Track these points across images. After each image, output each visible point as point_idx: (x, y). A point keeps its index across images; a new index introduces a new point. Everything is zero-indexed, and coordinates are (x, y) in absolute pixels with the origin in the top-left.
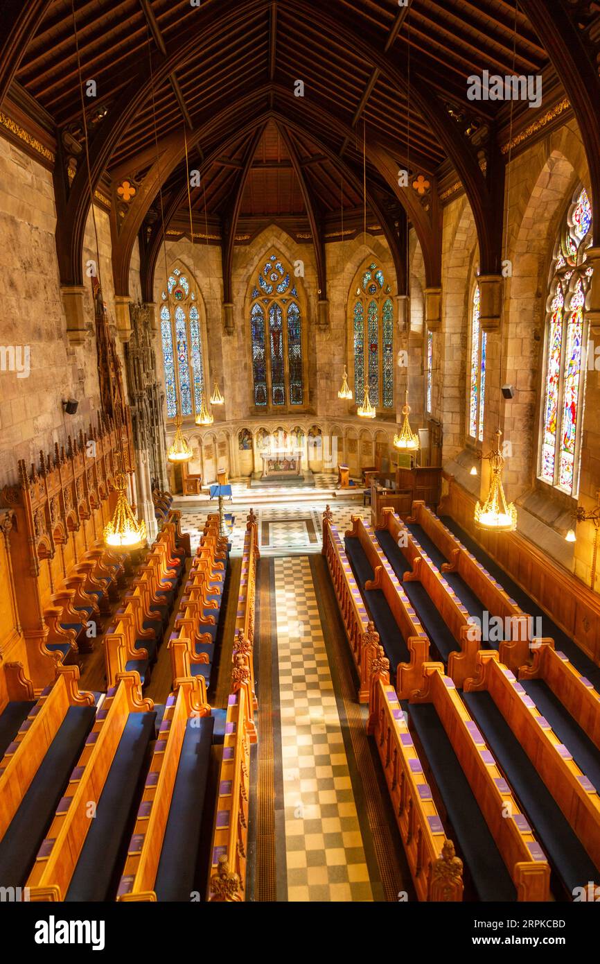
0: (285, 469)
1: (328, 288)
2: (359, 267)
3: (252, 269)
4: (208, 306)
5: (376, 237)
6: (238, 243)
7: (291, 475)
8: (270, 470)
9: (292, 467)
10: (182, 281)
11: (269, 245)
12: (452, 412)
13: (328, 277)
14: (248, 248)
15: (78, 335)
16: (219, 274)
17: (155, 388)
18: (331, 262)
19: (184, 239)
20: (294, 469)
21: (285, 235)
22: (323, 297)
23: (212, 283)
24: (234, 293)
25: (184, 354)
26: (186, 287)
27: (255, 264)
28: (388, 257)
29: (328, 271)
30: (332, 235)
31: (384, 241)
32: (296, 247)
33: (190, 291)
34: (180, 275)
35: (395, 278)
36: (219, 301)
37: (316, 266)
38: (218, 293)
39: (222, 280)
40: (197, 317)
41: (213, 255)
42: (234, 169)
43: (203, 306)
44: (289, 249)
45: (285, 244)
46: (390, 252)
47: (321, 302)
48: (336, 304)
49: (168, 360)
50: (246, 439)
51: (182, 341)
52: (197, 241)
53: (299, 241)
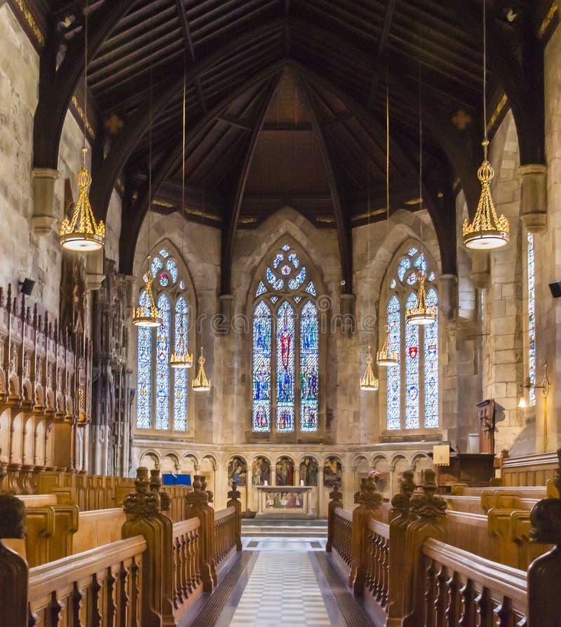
0: (289, 506)
1: (354, 281)
2: (394, 254)
3: (258, 259)
4: (199, 300)
5: (415, 213)
6: (242, 226)
7: (296, 514)
8: (268, 506)
9: (298, 503)
10: (170, 266)
11: (282, 231)
12: (507, 383)
13: (355, 267)
14: (254, 233)
15: (44, 221)
16: (216, 260)
17: (124, 373)
18: (358, 248)
19: (176, 214)
20: (301, 506)
21: (301, 219)
22: (348, 289)
23: (207, 270)
24: (234, 284)
25: (164, 352)
26: (174, 273)
27: (263, 254)
28: (430, 234)
29: (355, 261)
30: (361, 217)
31: (425, 217)
32: (315, 232)
33: (179, 279)
34: (167, 258)
35: (439, 257)
36: (213, 293)
37: (339, 255)
38: (213, 283)
39: (219, 268)
40: (185, 311)
41: (210, 237)
42: (243, 130)
43: (193, 298)
44: (306, 234)
45: (302, 229)
46: (433, 228)
47: (345, 296)
48: (364, 299)
49: (144, 356)
50: (238, 471)
51: (163, 336)
52: (191, 218)
53: (320, 226)
